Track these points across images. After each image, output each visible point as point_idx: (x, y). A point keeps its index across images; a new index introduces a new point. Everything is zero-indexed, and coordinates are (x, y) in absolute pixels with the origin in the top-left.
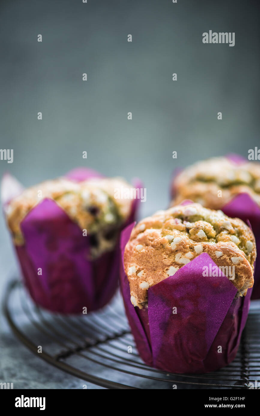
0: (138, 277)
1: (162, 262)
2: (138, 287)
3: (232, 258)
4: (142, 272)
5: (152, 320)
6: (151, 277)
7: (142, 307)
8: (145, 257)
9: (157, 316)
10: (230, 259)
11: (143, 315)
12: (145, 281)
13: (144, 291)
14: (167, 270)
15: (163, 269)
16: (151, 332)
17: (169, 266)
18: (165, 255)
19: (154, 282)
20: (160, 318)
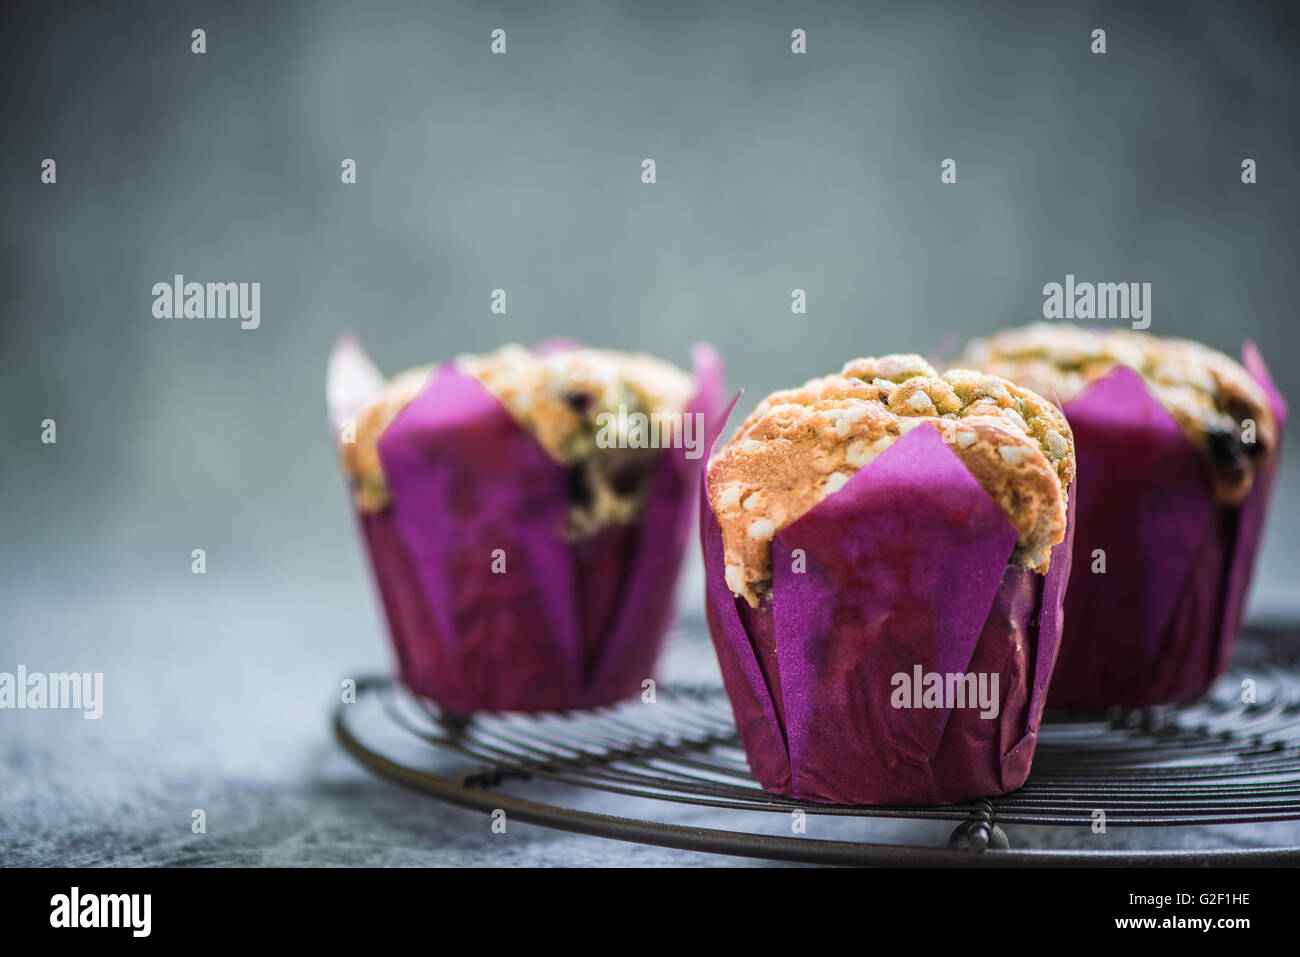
0: (746, 511)
1: (810, 467)
2: (744, 534)
3: (1004, 449)
4: (756, 496)
5: (784, 634)
6: (779, 505)
7: (757, 600)
8: (765, 463)
9: (797, 619)
10: (996, 451)
11: (762, 625)
12: (763, 519)
13: (760, 543)
14: (824, 483)
15: (813, 482)
16: (783, 676)
17: (830, 474)
18: (820, 452)
19: (789, 516)
20: (806, 627)
